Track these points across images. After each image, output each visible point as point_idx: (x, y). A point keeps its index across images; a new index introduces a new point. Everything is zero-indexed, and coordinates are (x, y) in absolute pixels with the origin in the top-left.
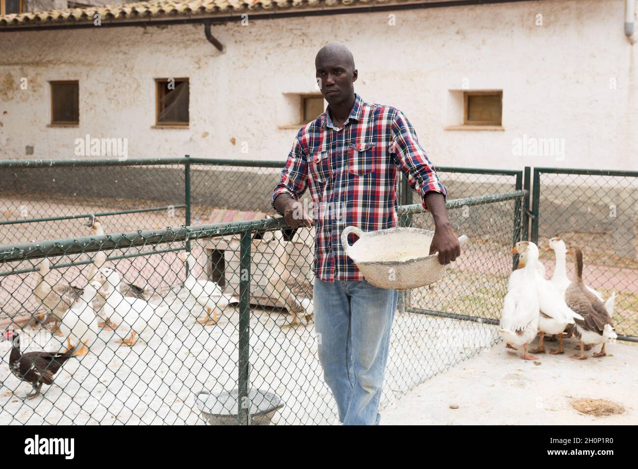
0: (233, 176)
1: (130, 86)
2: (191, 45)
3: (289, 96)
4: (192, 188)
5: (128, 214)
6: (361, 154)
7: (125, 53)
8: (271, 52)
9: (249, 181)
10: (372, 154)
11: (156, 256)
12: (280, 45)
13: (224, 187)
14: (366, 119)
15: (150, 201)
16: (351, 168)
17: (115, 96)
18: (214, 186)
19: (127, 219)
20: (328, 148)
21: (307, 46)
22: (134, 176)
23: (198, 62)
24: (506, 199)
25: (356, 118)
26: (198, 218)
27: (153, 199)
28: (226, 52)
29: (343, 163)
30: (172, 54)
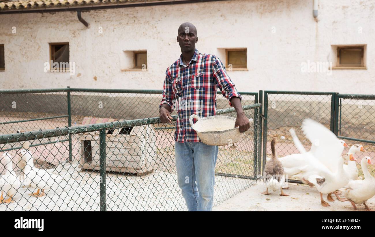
0: (95, 98)
1: (35, 47)
2: (69, 23)
3: (127, 52)
4: (72, 106)
5: (35, 121)
6: (197, 78)
7: (31, 28)
8: (116, 27)
9: (105, 101)
10: (203, 78)
11: (52, 145)
12: (121, 23)
13: (90, 104)
14: (200, 61)
15: (48, 114)
16: (193, 85)
17: (26, 53)
18: (84, 104)
19: (34, 124)
20: (181, 76)
21: (136, 24)
22: (38, 99)
23: (74, 33)
24: (249, 108)
25: (195, 60)
26: (75, 123)
27: (49, 113)
28: (90, 27)
29: (188, 83)
30: (58, 29)
